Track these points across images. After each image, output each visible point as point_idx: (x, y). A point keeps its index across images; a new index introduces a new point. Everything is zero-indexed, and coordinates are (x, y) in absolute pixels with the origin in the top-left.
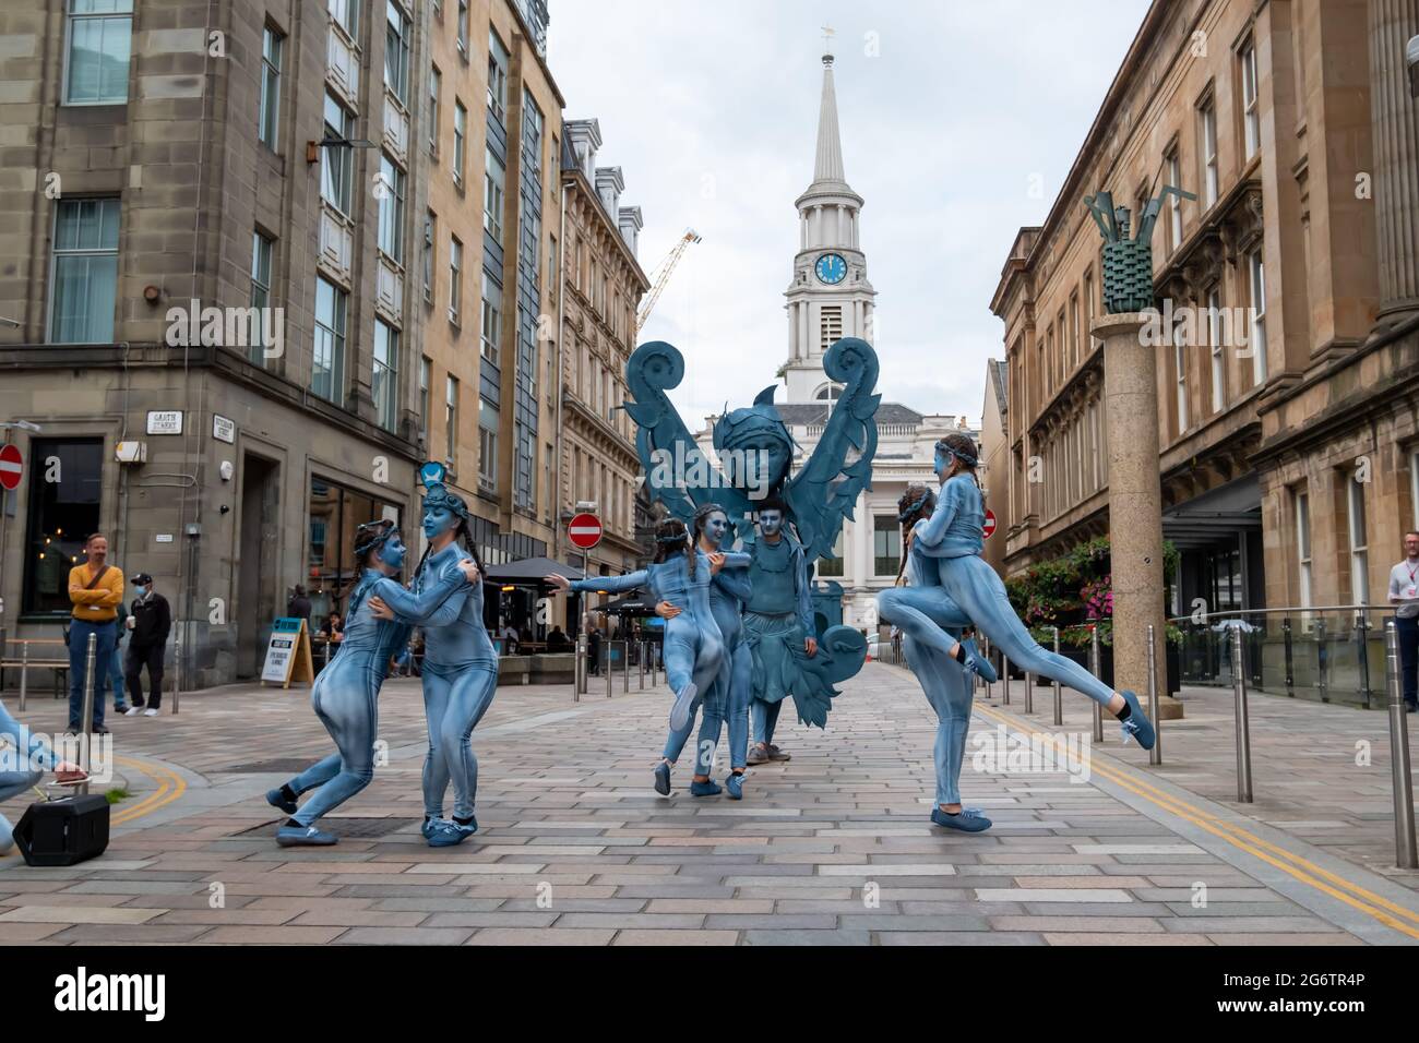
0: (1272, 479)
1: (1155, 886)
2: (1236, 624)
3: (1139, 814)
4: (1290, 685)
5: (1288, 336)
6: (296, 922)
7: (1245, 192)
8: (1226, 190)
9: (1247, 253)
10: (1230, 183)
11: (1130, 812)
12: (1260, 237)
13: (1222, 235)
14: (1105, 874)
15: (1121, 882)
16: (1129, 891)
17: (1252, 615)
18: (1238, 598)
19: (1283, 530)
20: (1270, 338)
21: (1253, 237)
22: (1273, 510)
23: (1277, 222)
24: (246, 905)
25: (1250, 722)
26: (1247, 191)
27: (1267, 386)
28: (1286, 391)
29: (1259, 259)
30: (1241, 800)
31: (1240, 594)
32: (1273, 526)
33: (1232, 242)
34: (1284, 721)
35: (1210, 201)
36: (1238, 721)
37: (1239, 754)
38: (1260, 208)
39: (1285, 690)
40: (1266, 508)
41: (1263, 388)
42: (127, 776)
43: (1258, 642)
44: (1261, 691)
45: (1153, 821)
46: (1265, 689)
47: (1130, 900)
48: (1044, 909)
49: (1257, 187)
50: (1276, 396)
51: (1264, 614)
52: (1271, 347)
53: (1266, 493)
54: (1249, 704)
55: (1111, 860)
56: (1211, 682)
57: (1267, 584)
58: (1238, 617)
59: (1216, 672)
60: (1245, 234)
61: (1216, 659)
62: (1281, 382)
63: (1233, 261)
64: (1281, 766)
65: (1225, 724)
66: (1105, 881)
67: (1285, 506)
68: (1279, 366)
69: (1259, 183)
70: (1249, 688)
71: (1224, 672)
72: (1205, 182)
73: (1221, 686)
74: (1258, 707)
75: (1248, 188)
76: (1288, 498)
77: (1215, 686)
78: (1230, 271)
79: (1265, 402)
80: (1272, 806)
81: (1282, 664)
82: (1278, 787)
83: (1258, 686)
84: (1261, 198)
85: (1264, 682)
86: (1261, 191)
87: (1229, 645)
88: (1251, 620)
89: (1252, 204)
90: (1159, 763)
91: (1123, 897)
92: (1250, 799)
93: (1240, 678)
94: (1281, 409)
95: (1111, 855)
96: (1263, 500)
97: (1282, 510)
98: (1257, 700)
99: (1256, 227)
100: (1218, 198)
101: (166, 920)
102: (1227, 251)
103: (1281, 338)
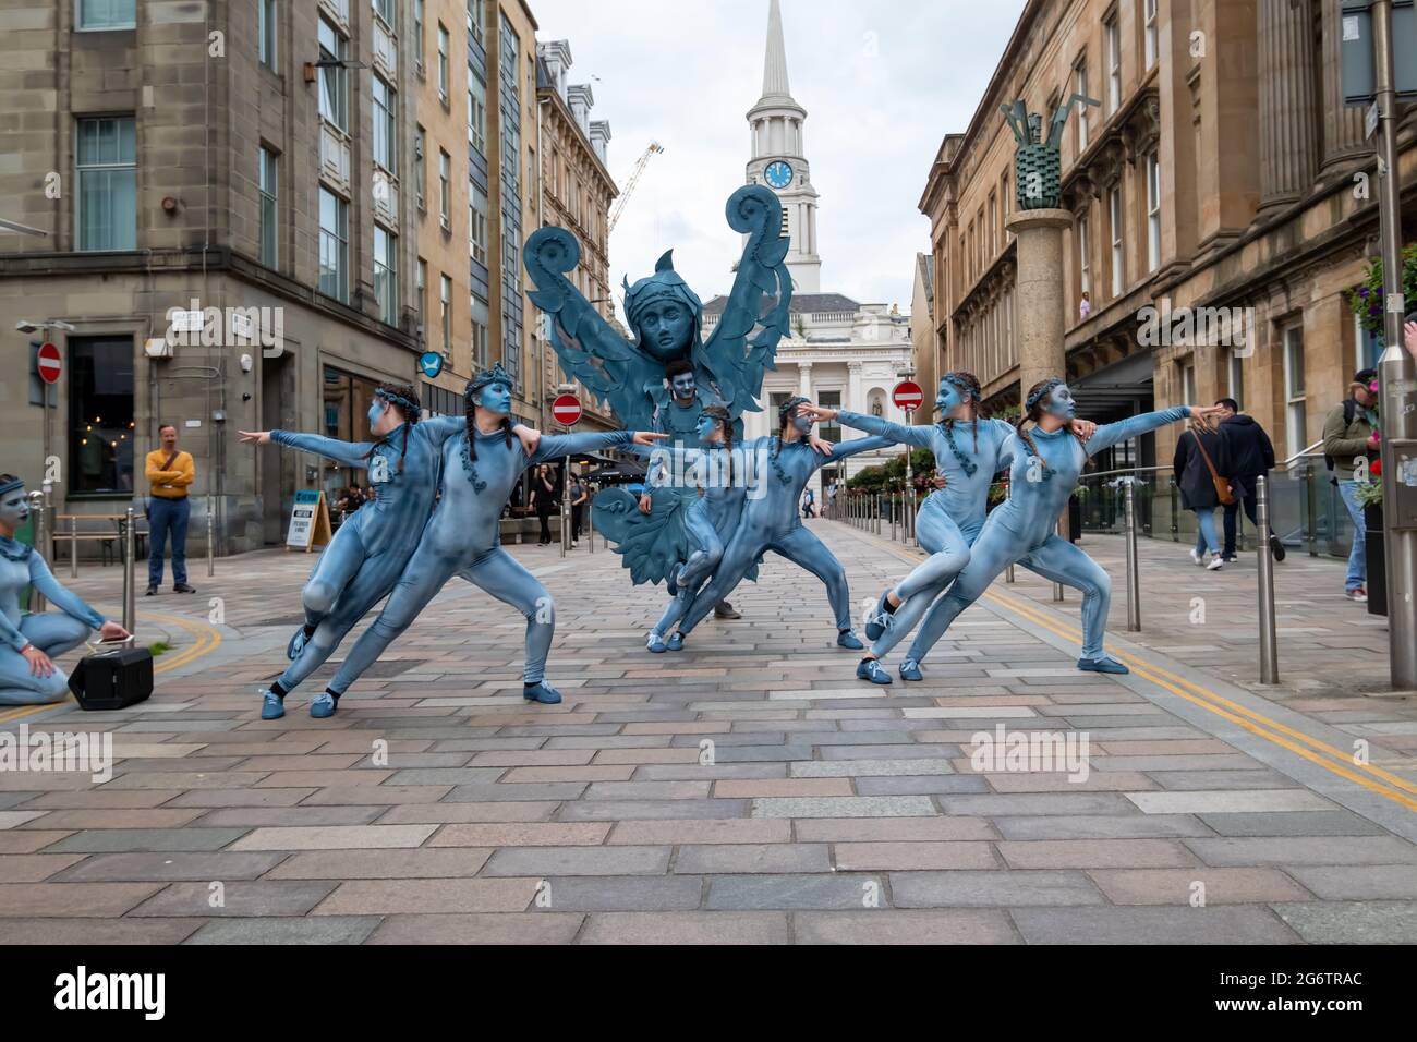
0: (1162, 355)
1: (1056, 703)
2: (1129, 480)
3: (1043, 643)
4: (1176, 531)
5: (1179, 229)
6: (319, 751)
7: (1143, 101)
8: (1128, 97)
9: (1145, 154)
10: (1130, 91)
11: (1037, 642)
12: (1157, 139)
13: (1123, 138)
14: (1014, 694)
15: (1027, 700)
16: (1034, 708)
17: (1144, 472)
18: (1132, 458)
19: (1172, 398)
20: (1163, 230)
21: (1151, 140)
22: (1164, 381)
23: (1172, 126)
24: (274, 739)
25: (1139, 564)
26: (1146, 98)
27: (1160, 272)
28: (1176, 277)
29: (1155, 160)
30: (1130, 630)
31: (1133, 454)
32: (1164, 395)
33: (1132, 144)
34: (1169, 562)
35: (1113, 108)
36: (1128, 562)
37: (1129, 591)
38: (1157, 113)
39: (1171, 536)
40: (1157, 380)
41: (1156, 274)
42: (169, 632)
43: (1149, 494)
44: (1150, 537)
45: (1055, 648)
46: (1154, 535)
47: (1034, 715)
48: (961, 724)
49: (1154, 94)
50: (1168, 281)
51: (1154, 471)
52: (1164, 237)
53: (1158, 366)
54: (1138, 548)
55: (1017, 682)
56: (1107, 530)
57: (1157, 446)
58: (1132, 474)
59: (1112, 521)
60: (1143, 137)
61: (1113, 510)
62: (1173, 269)
63: (1132, 162)
64: (1165, 600)
65: (1118, 565)
66: (1014, 700)
67: (1174, 378)
68: (1171, 254)
69: (1157, 90)
70: (1140, 535)
71: (1119, 521)
72: (1109, 91)
73: (1116, 533)
74: (1146, 551)
75: (1147, 95)
76: (1177, 373)
77: (1111, 533)
78: (1130, 172)
79: (1159, 287)
80: (1157, 634)
81: (1169, 513)
82: (1163, 619)
83: (1148, 533)
84: (1158, 104)
85: (1154, 529)
86: (1158, 98)
87: (1123, 499)
88: (1143, 476)
89: (1150, 110)
90: (1062, 599)
91: (1029, 713)
92: (1138, 629)
93: (1131, 525)
94: (1173, 292)
95: (1019, 678)
96: (1155, 372)
97: (1172, 381)
98: (1145, 545)
99: (1153, 130)
100: (1120, 104)
101: (205, 753)
102: (1127, 152)
103: (1174, 229)
